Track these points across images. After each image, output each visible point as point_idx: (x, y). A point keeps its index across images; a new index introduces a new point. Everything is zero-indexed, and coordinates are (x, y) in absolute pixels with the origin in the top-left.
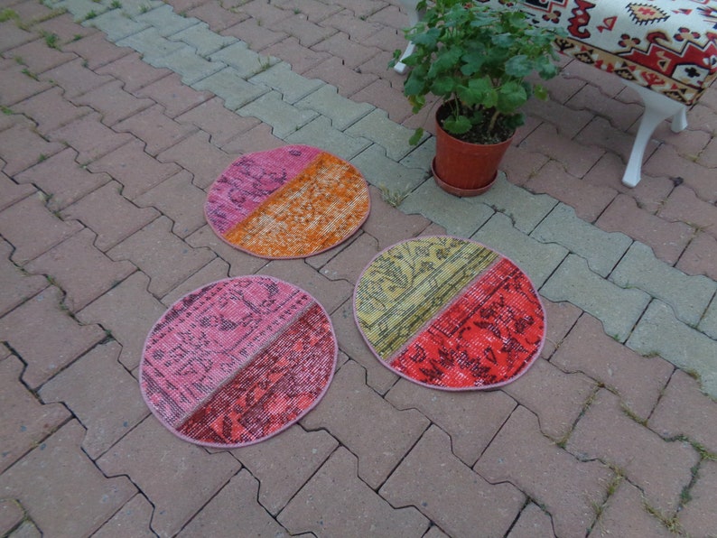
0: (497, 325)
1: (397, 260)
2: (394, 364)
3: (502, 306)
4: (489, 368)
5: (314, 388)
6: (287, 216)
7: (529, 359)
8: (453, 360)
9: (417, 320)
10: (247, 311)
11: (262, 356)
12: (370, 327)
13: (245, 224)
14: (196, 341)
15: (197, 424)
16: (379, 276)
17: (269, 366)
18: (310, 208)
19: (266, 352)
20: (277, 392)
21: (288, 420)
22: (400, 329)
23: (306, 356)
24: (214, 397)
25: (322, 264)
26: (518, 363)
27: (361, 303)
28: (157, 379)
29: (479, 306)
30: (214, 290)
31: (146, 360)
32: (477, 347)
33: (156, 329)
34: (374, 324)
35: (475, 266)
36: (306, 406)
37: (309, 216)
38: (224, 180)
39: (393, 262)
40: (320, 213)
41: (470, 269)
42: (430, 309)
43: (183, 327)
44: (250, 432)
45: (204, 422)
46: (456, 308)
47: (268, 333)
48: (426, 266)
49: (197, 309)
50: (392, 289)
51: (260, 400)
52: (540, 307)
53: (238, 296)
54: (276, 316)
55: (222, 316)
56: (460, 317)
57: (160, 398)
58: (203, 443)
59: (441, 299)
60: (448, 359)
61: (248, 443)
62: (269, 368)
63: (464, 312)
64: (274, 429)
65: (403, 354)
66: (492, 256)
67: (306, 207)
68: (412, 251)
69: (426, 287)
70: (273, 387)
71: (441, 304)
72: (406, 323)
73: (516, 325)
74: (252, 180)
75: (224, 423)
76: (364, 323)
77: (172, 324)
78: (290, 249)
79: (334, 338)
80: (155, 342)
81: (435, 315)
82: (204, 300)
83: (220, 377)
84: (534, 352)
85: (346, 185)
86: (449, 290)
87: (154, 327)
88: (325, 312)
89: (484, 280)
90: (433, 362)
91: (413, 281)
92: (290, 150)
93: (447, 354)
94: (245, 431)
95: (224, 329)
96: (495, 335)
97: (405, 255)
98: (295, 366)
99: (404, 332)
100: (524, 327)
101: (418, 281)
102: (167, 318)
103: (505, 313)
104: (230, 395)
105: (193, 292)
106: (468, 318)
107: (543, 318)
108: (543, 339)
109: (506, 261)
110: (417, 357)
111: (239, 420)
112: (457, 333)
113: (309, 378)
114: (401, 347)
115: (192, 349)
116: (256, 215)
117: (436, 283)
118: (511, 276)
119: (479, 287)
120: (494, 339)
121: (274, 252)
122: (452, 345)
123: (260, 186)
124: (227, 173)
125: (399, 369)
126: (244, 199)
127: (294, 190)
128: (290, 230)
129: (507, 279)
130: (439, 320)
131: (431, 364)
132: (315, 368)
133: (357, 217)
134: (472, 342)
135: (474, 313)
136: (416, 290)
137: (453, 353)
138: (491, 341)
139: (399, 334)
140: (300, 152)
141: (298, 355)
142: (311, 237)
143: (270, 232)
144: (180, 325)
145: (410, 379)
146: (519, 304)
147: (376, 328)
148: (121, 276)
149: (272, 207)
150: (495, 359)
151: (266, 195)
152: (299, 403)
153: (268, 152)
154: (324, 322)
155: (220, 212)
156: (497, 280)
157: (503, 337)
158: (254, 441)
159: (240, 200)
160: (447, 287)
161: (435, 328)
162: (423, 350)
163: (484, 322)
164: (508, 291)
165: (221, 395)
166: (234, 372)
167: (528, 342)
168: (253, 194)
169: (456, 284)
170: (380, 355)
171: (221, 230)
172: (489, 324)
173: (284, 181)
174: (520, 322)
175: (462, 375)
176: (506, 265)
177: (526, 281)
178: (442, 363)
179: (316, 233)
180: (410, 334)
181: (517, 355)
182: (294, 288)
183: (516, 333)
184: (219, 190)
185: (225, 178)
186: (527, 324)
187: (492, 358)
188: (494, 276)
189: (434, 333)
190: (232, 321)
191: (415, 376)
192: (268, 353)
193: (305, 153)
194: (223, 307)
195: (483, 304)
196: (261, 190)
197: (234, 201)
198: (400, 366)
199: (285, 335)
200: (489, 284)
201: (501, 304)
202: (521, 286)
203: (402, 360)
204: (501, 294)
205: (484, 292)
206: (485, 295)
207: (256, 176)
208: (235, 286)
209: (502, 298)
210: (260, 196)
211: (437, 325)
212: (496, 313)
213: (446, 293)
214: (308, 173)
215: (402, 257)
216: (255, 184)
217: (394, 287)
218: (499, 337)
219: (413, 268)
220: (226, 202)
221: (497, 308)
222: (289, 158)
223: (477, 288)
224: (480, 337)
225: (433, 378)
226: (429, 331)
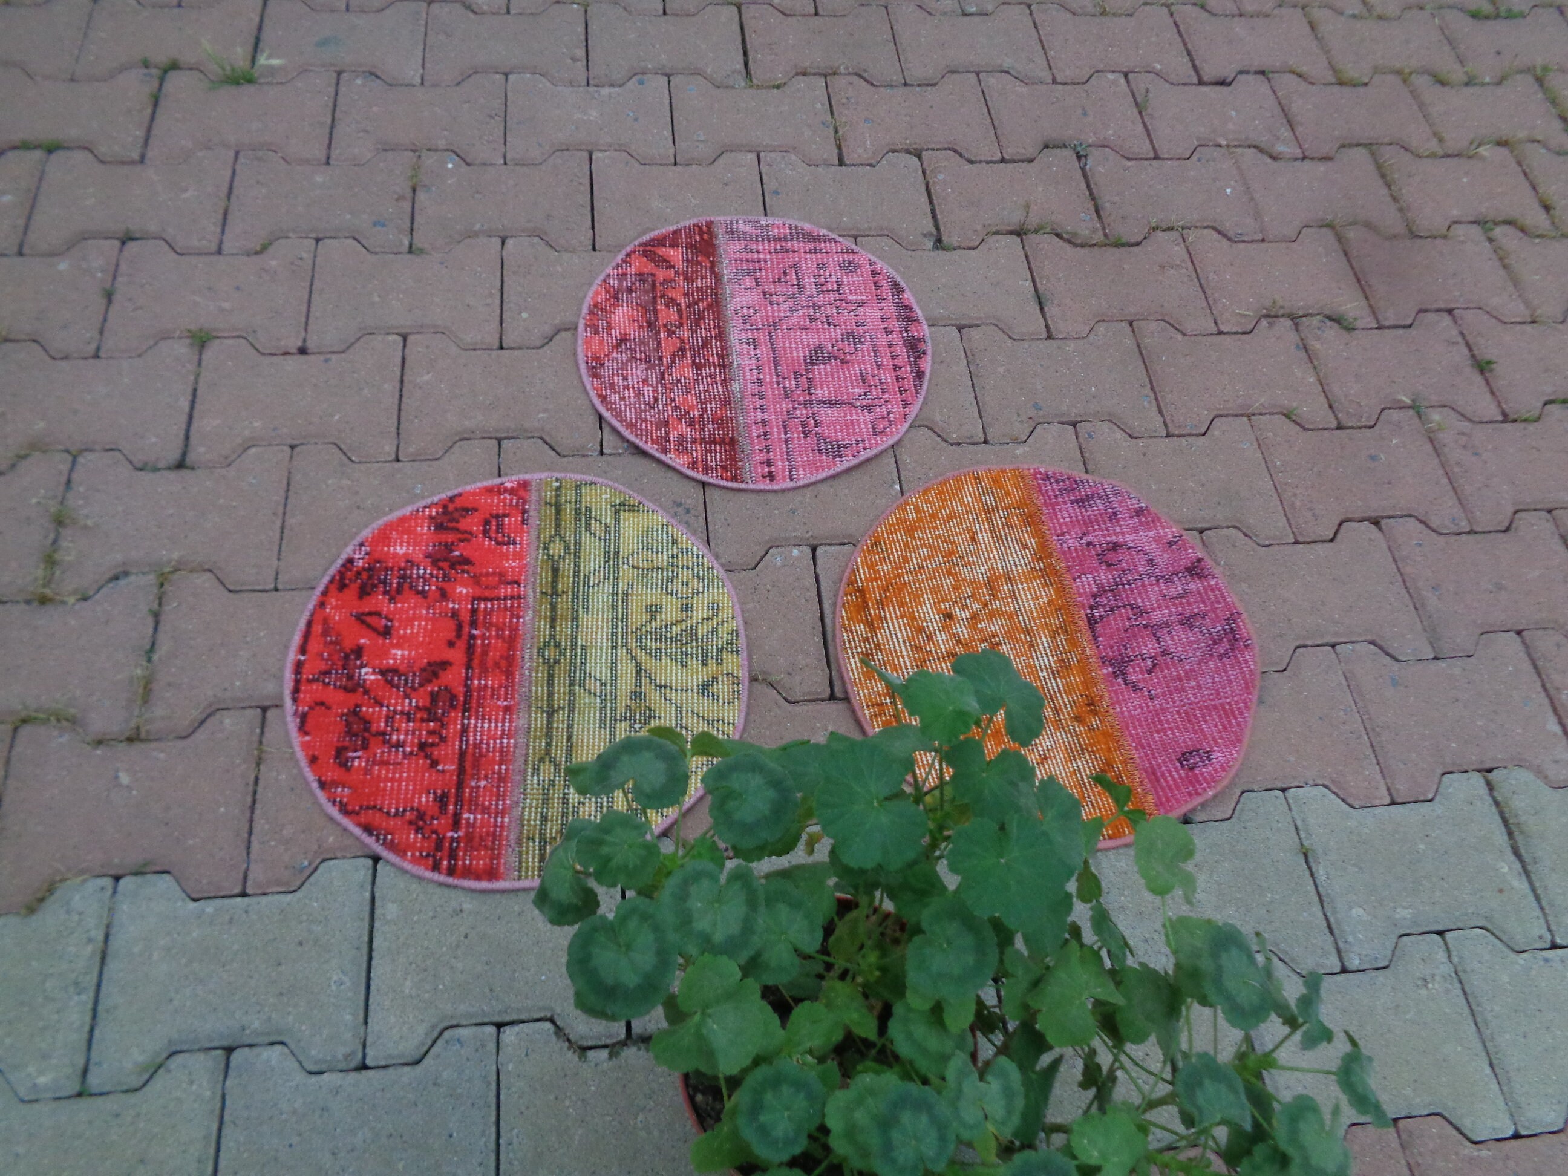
0: (406, 696)
1: (703, 675)
2: (524, 485)
3: (422, 746)
4: (360, 598)
5: (605, 373)
6: (994, 596)
7: (298, 667)
8: (435, 563)
9: (554, 587)
10: (821, 393)
11: (721, 357)
12: (618, 509)
13: (1030, 520)
14: (830, 311)
15: (702, 241)
16: (699, 614)
17: (695, 353)
19: (722, 366)
20: (644, 333)
21: (591, 313)
22: (567, 548)
23: (663, 400)
24: (718, 277)
25: (820, 561)
26: (314, 646)
27: (675, 542)
28: (810, 246)
30: (909, 384)
31: (853, 252)
32: (410, 621)
33: (896, 284)
34: (617, 521)
35: (546, 800)
36: (588, 342)
37: (962, 631)
38: (1195, 570)
39: (704, 664)
41: (552, 784)
42: (553, 627)
43: (871, 314)
44: (625, 275)
45: (690, 246)
46: (508, 666)
47: (752, 388)
48: (640, 714)
49: (890, 346)
50: (653, 611)
51: (656, 311)
52: (345, 810)
53: (864, 402)
55: (843, 362)
56: (485, 653)
57: (775, 232)
58: (663, 231)
59: (551, 667)
60: (446, 560)
61: (614, 264)
62: (692, 349)
63: (484, 672)
64: (597, 293)
65: (524, 511)
66: (532, 861)
69: (598, 666)
70: (658, 334)
71: (541, 652)
72: (567, 566)
73: (366, 722)
74: (1159, 616)
75: (665, 261)
76: (632, 509)
77: (889, 307)
78: (901, 536)
80: (874, 273)
81: (532, 623)
82: (899, 361)
83: (740, 299)
84: (296, 690)
86: (551, 694)
87: (902, 284)
88: (713, 478)
89: (502, 779)
90: (466, 536)
91: (634, 658)
92: (1216, 757)
93: (452, 566)
94: (632, 270)
95: (818, 349)
96: (395, 671)
97: (703, 705)
98: (663, 378)
99: (556, 548)
100: (350, 733)
101: (626, 669)
102: (909, 308)
103: (406, 734)
104: (699, 290)
105: (928, 357)
106: (469, 666)
107: (323, 785)
108: (294, 733)
109: (491, 874)
110: (498, 525)
111: (653, 275)
112: (466, 617)
113: (625, 378)
114: (539, 517)
115: (819, 299)
116: (1043, 552)
117: (590, 693)
118: (452, 839)
119: (501, 752)
120: (391, 662)
121: (917, 510)
122: (458, 590)
123: (1129, 619)
124: (1219, 589)
125: (508, 485)
126: (1109, 565)
127: (1063, 668)
128: (949, 573)
129: (456, 824)
130: (518, 617)
131: (466, 532)
132: (632, 395)
133: (878, 705)
134: (426, 625)
135: (466, 685)
136: (613, 647)
137: (444, 576)
138: (394, 651)
139: (562, 539)
140: (1192, 769)
141: (677, 394)
142: (900, 590)
143: (973, 539)
144: (879, 314)
145: (479, 485)
146: (392, 780)
147: (606, 515)
148: (1051, 310)
149: (1046, 594)
150: (363, 622)
151: (1091, 608)
152: (601, 342)
153: (1241, 713)
154: (694, 463)
155: (1100, 505)
156: (477, 805)
157: (376, 680)
158: (609, 270)
159: (1110, 556)
160: (561, 700)
161: (512, 598)
162: (498, 543)
163: (434, 680)
164: (435, 793)
165: (709, 281)
166: (729, 314)
167: (322, 704)
168: (1112, 590)
169: (549, 723)
170: (557, 480)
171: (1047, 477)
172: (421, 685)
173: (1110, 669)
174: (364, 739)
175: (400, 550)
176: (485, 864)
177: (413, 855)
178: (449, 548)
179: (902, 604)
180: (543, 554)
181: (327, 660)
182: (804, 477)
183: (357, 706)
184: (1170, 544)
185: (1201, 576)
186: (347, 744)
187: (368, 619)
188: (489, 808)
189: (506, 588)
190: (822, 366)
191: (474, 494)
192: (719, 365)
193: (1181, 778)
194: (861, 374)
195: (463, 717)
196: (1112, 610)
197: (1115, 547)
198: (512, 491)
199: (726, 403)
200: (486, 778)
201: (428, 750)
202: (417, 832)
203: (517, 503)
204: (443, 771)
205: (480, 748)
206: (475, 744)
207: (1169, 633)
208: (889, 413)
209: (434, 763)
210: (1094, 596)
211: (512, 606)
212: (422, 720)
213: (550, 683)
214: (1106, 734)
215: (703, 693)
216: (1142, 612)
217: (653, 618)
218: (383, 673)
219: (660, 687)
220: (1123, 534)
221: (431, 733)
222: (1187, 735)
223: (502, 747)
224: (420, 645)
225: (445, 513)
226: (517, 582)
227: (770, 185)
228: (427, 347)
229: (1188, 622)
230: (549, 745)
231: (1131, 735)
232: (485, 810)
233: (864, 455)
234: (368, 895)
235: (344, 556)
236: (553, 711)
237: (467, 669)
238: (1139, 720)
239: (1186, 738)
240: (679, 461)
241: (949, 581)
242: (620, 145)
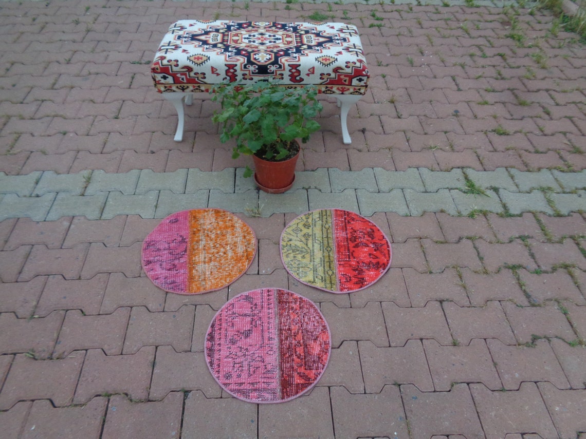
0: (362, 241)
1: (291, 242)
2: (342, 290)
3: (355, 232)
4: (378, 262)
5: (321, 327)
6: (210, 258)
7: (388, 247)
8: (362, 270)
9: (330, 263)
10: (249, 319)
11: (281, 333)
12: (314, 282)
13: (191, 278)
14: (239, 354)
15: (287, 387)
16: (292, 255)
17: (290, 335)
19: (281, 330)
20: (308, 342)
21: (327, 349)
22: (327, 273)
23: (301, 317)
24: (282, 370)
25: (257, 269)
26: (386, 252)
27: (298, 274)
28: (242, 387)
29: (347, 238)
30: (217, 322)
31: (224, 384)
32: (365, 257)
33: (211, 366)
34: (314, 279)
35: (327, 222)
36: (328, 337)
37: (222, 250)
38: (149, 262)
39: (290, 244)
40: (227, 245)
41: (326, 224)
42: (329, 255)
43: (224, 353)
44: (317, 369)
45: (291, 385)
46: (339, 246)
47: (272, 321)
48: (306, 236)
49: (220, 338)
50: (303, 257)
51: (304, 352)
52: (370, 222)
53: (234, 315)
54: (266, 310)
55: (238, 331)
56: (345, 248)
57: (256, 394)
58: (302, 393)
59: (328, 246)
60: (359, 270)
61: (321, 375)
62: (292, 336)
63: (344, 245)
64: (326, 359)
65: (340, 283)
66: (328, 212)
67: (215, 246)
68: (292, 232)
69: (317, 246)
70: (303, 342)
71: (331, 249)
72: (327, 269)
73: (370, 237)
74: (166, 252)
75: (300, 376)
76: (310, 282)
77: (216, 356)
78: (233, 273)
79: (304, 298)
80: (218, 372)
81: (334, 256)
82: (219, 332)
83: (273, 359)
84: (387, 242)
85: (222, 221)
86: (328, 240)
87: (208, 365)
88: (286, 290)
89: (336, 225)
90: (355, 276)
91: (308, 247)
92: (168, 221)
93: (357, 269)
94: (313, 371)
95: (247, 336)
96: (366, 246)
97: (291, 237)
98: (301, 325)
99: (330, 273)
100: (372, 235)
101: (310, 245)
102: (209, 356)
103: (360, 234)
104: (288, 362)
105: (208, 333)
106: (348, 247)
107: (375, 226)
109: (336, 210)
110: (347, 279)
111: (306, 369)
112: (351, 257)
113: (314, 325)
114: (336, 280)
115: (242, 359)
116: (192, 269)
117: (318, 240)
118: (345, 216)
119: (338, 230)
120: (367, 248)
121: (226, 280)
122: (354, 263)
123: (175, 252)
124: (145, 257)
125: (346, 290)
126: (174, 265)
127: (198, 242)
128: (221, 264)
129: (345, 218)
130: (338, 257)
132: (312, 319)
133: (249, 234)
134: (361, 256)
135: (348, 243)
136: (314, 250)
137: (359, 267)
138: (367, 250)
139: (329, 275)
140: (176, 219)
141: (297, 319)
142: (236, 260)
143: (211, 272)
144: (221, 353)
145: (354, 290)
146: (360, 226)
147: (317, 280)
148: (151, 358)
149: (196, 259)
151: (184, 254)
152: (323, 339)
153: (156, 230)
154: (292, 296)
155: (169, 281)
156: (342, 221)
158: (323, 372)
159: (172, 267)
160: (325, 240)
161: (340, 261)
162: (346, 275)
163: (356, 244)
164: (351, 223)
167: (380, 240)
168: (176, 258)
169: (327, 235)
170: (332, 290)
172: (359, 243)
173: (185, 240)
174: (369, 233)
175: (372, 273)
176: (338, 212)
177: (353, 214)
178: (359, 274)
179: (237, 256)
180: (334, 271)
181: (382, 249)
182: (259, 290)
183: (372, 240)
184: (152, 270)
187: (375, 257)
188: (339, 221)
189: (342, 263)
190: (247, 329)
191: (355, 288)
192: (282, 330)
193: (179, 217)
194: (233, 327)
196: (178, 254)
197: (169, 270)
198: (345, 288)
199: (281, 315)
200: (340, 226)
202: (353, 217)
203: (343, 285)
204: (350, 227)
205: (342, 231)
206: (344, 232)
207: (165, 248)
208: (227, 312)
209: (352, 229)
210: (182, 257)
211: (340, 259)
212: (357, 237)
213: (328, 242)
214: (193, 227)
215: (291, 239)
216: (170, 253)
218: (368, 246)
219: (301, 241)
220: (165, 273)
221: (354, 234)
222: (173, 226)
224: (361, 251)
225: (362, 283)
226: (340, 265)
229: (159, 250)
230: (327, 231)
231: (187, 227)
233: (238, 296)
235: (386, 270)
238: (184, 230)
241: (222, 262)
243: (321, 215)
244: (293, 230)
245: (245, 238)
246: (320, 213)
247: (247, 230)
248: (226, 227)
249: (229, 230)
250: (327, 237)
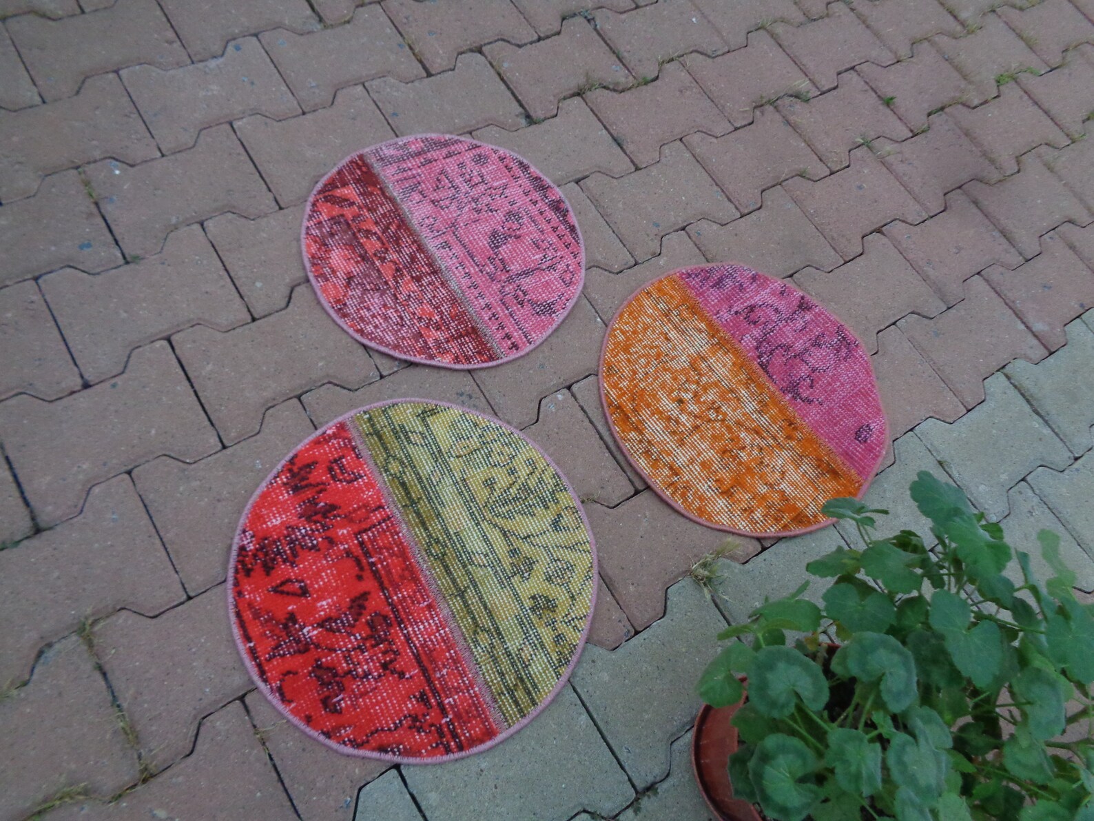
0: (349, 634)
1: (550, 516)
2: (342, 427)
3: (385, 666)
4: (268, 574)
5: (351, 310)
6: (700, 375)
7: (253, 652)
8: (309, 519)
9: (410, 498)
10: (515, 268)
11: (430, 265)
12: (423, 417)
13: (694, 310)
15: (363, 173)
16: (523, 472)
17: (410, 269)
18: (712, 414)
19: (435, 272)
20: (363, 267)
21: (314, 264)
22: (402, 463)
23: (407, 317)
24: (391, 200)
25: (578, 396)
26: (255, 630)
27: (476, 425)
28: (444, 151)
29: (400, 621)
30: (569, 239)
31: (477, 147)
32: (317, 575)
33: (521, 163)
34: (427, 426)
35: (495, 660)
36: (325, 291)
37: (693, 408)
38: (804, 306)
39: (547, 508)
40: (696, 427)
41: (492, 646)
42: (426, 529)
43: (514, 191)
44: (320, 222)
45: (357, 181)
46: (411, 575)
47: (465, 282)
48: (523, 565)
49: (541, 213)
50: (490, 484)
51: (362, 245)
52: (355, 744)
53: (548, 264)
54: (492, 300)
55: (518, 237)
56: (389, 572)
57: (413, 148)
58: (329, 175)
59: (441, 559)
60: (317, 513)
61: (306, 217)
62: (406, 267)
63: (397, 588)
64: (309, 246)
65: (354, 448)
66: (511, 709)
67: (718, 410)
68: (569, 556)
69: (475, 543)
70: (373, 263)
71: (429, 554)
72: (409, 477)
73: (330, 668)
74: (799, 346)
75: (347, 200)
76: (433, 412)
77: (524, 181)
78: (622, 356)
80: (502, 159)
81: (409, 533)
82: (553, 224)
83: (417, 212)
84: (262, 673)
85: (764, 498)
87: (525, 161)
88: (477, 365)
89: (456, 661)
91: (495, 526)
92: (874, 427)
93: (325, 516)
94: (324, 217)
95: (494, 234)
96: (329, 619)
97: (561, 538)
98: (397, 299)
99: (395, 467)
100: (323, 684)
101: (495, 536)
102: (537, 178)
103: (367, 663)
104: (384, 215)
105: (571, 213)
106: (383, 588)
107: (328, 735)
108: (281, 707)
109: (489, 733)
110: (340, 468)
111: (342, 215)
112: (359, 552)
113: (369, 309)
114: (368, 448)
115: (474, 193)
116: (713, 331)
117: (480, 566)
118: (447, 724)
119: (444, 641)
120: (322, 613)
121: (623, 333)
122: (340, 533)
123: (783, 356)
124: (823, 313)
125: (330, 432)
126: (755, 323)
127: (763, 408)
128: (665, 370)
129: (443, 711)
130: (397, 534)
131: (318, 484)
132: (381, 321)
133: (671, 484)
134: (332, 571)
135: (389, 604)
136: (476, 524)
137: (323, 526)
138: (319, 605)
139: (395, 458)
140: (865, 441)
141: (414, 307)
142: (641, 395)
143: (667, 339)
144: (520, 190)
145: (307, 441)
146: (378, 703)
147: (417, 425)
148: (630, 148)
149: (729, 359)
150: (282, 593)
151: (759, 357)
152: (335, 287)
153: (872, 391)
154: (457, 357)
155: (729, 283)
156: (449, 689)
157: (319, 633)
158: (305, 223)
159: (752, 315)
160: (463, 582)
161: (384, 521)
162: (349, 482)
163: (363, 611)
164: (415, 697)
165: (388, 206)
166: (417, 228)
167: (289, 673)
168: (764, 340)
169: (465, 602)
170: (365, 412)
171: (689, 275)
172: (356, 620)
173: (790, 395)
174: (338, 684)
175: (277, 522)
176: (480, 729)
177: (426, 750)
178: (313, 502)
179: (648, 406)
180: (387, 476)
181: (271, 637)
182: (538, 338)
183: (317, 660)
184: (782, 293)
185: (809, 308)
186: (327, 693)
187: (285, 588)
188: (459, 687)
189: (375, 515)
190: (504, 247)
191: (307, 450)
192: (432, 273)
193: (863, 450)
194: (534, 242)
195: (402, 630)
196: (771, 354)
197: (752, 308)
198: (335, 436)
199: (454, 301)
200: (444, 666)
201: (390, 666)
202: (419, 732)
203: (345, 443)
204: (411, 677)
205: (427, 646)
206: (421, 645)
207: (810, 355)
208: (568, 266)
209: (401, 675)
210: (757, 348)
211: (388, 527)
212: (373, 646)
213: (449, 573)
214: (808, 440)
215: (556, 529)
216: (788, 348)
217: (492, 489)
218: (321, 625)
219: (525, 538)
220: (752, 297)
221: (385, 653)
222: (851, 420)
223: (442, 637)
224: (336, 589)
225: (293, 476)
226: (381, 507)
227: (388, 109)
228: (194, 342)
229: (816, 343)
230: (474, 618)
231: (822, 434)
232: (457, 690)
233: (570, 305)
234: (408, 796)
235: (235, 548)
236: (463, 592)
237: (383, 592)
238: (821, 422)
239: (851, 422)
240: (446, 361)
241: (668, 376)
242: (251, 110)
243: (525, 684)
244: (571, 568)
245: (671, 468)
246: (535, 686)
247: (683, 496)
248: (738, 482)
249: (727, 476)
250: (462, 594)
